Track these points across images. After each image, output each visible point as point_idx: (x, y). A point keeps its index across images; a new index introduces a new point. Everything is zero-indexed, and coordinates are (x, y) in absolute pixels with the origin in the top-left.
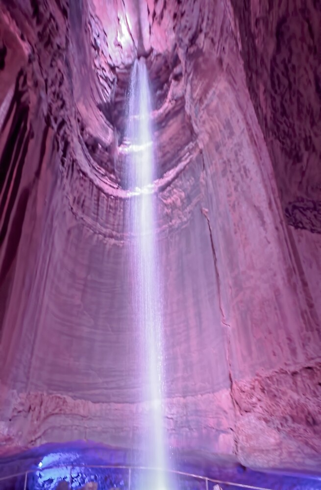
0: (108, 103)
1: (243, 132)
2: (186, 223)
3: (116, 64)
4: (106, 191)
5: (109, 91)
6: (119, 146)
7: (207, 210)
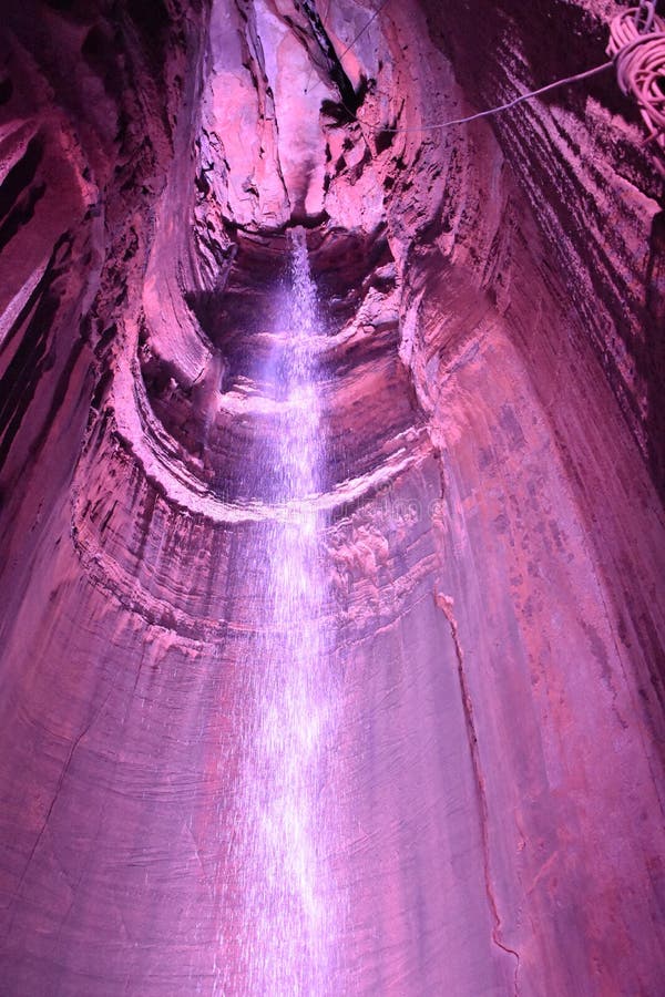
0: (208, 292)
1: (546, 446)
2: (390, 620)
3: (239, 221)
4: (172, 495)
5: (216, 271)
6: (224, 391)
7: (450, 600)
